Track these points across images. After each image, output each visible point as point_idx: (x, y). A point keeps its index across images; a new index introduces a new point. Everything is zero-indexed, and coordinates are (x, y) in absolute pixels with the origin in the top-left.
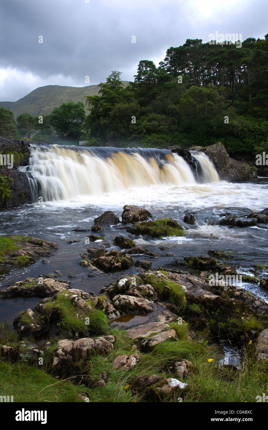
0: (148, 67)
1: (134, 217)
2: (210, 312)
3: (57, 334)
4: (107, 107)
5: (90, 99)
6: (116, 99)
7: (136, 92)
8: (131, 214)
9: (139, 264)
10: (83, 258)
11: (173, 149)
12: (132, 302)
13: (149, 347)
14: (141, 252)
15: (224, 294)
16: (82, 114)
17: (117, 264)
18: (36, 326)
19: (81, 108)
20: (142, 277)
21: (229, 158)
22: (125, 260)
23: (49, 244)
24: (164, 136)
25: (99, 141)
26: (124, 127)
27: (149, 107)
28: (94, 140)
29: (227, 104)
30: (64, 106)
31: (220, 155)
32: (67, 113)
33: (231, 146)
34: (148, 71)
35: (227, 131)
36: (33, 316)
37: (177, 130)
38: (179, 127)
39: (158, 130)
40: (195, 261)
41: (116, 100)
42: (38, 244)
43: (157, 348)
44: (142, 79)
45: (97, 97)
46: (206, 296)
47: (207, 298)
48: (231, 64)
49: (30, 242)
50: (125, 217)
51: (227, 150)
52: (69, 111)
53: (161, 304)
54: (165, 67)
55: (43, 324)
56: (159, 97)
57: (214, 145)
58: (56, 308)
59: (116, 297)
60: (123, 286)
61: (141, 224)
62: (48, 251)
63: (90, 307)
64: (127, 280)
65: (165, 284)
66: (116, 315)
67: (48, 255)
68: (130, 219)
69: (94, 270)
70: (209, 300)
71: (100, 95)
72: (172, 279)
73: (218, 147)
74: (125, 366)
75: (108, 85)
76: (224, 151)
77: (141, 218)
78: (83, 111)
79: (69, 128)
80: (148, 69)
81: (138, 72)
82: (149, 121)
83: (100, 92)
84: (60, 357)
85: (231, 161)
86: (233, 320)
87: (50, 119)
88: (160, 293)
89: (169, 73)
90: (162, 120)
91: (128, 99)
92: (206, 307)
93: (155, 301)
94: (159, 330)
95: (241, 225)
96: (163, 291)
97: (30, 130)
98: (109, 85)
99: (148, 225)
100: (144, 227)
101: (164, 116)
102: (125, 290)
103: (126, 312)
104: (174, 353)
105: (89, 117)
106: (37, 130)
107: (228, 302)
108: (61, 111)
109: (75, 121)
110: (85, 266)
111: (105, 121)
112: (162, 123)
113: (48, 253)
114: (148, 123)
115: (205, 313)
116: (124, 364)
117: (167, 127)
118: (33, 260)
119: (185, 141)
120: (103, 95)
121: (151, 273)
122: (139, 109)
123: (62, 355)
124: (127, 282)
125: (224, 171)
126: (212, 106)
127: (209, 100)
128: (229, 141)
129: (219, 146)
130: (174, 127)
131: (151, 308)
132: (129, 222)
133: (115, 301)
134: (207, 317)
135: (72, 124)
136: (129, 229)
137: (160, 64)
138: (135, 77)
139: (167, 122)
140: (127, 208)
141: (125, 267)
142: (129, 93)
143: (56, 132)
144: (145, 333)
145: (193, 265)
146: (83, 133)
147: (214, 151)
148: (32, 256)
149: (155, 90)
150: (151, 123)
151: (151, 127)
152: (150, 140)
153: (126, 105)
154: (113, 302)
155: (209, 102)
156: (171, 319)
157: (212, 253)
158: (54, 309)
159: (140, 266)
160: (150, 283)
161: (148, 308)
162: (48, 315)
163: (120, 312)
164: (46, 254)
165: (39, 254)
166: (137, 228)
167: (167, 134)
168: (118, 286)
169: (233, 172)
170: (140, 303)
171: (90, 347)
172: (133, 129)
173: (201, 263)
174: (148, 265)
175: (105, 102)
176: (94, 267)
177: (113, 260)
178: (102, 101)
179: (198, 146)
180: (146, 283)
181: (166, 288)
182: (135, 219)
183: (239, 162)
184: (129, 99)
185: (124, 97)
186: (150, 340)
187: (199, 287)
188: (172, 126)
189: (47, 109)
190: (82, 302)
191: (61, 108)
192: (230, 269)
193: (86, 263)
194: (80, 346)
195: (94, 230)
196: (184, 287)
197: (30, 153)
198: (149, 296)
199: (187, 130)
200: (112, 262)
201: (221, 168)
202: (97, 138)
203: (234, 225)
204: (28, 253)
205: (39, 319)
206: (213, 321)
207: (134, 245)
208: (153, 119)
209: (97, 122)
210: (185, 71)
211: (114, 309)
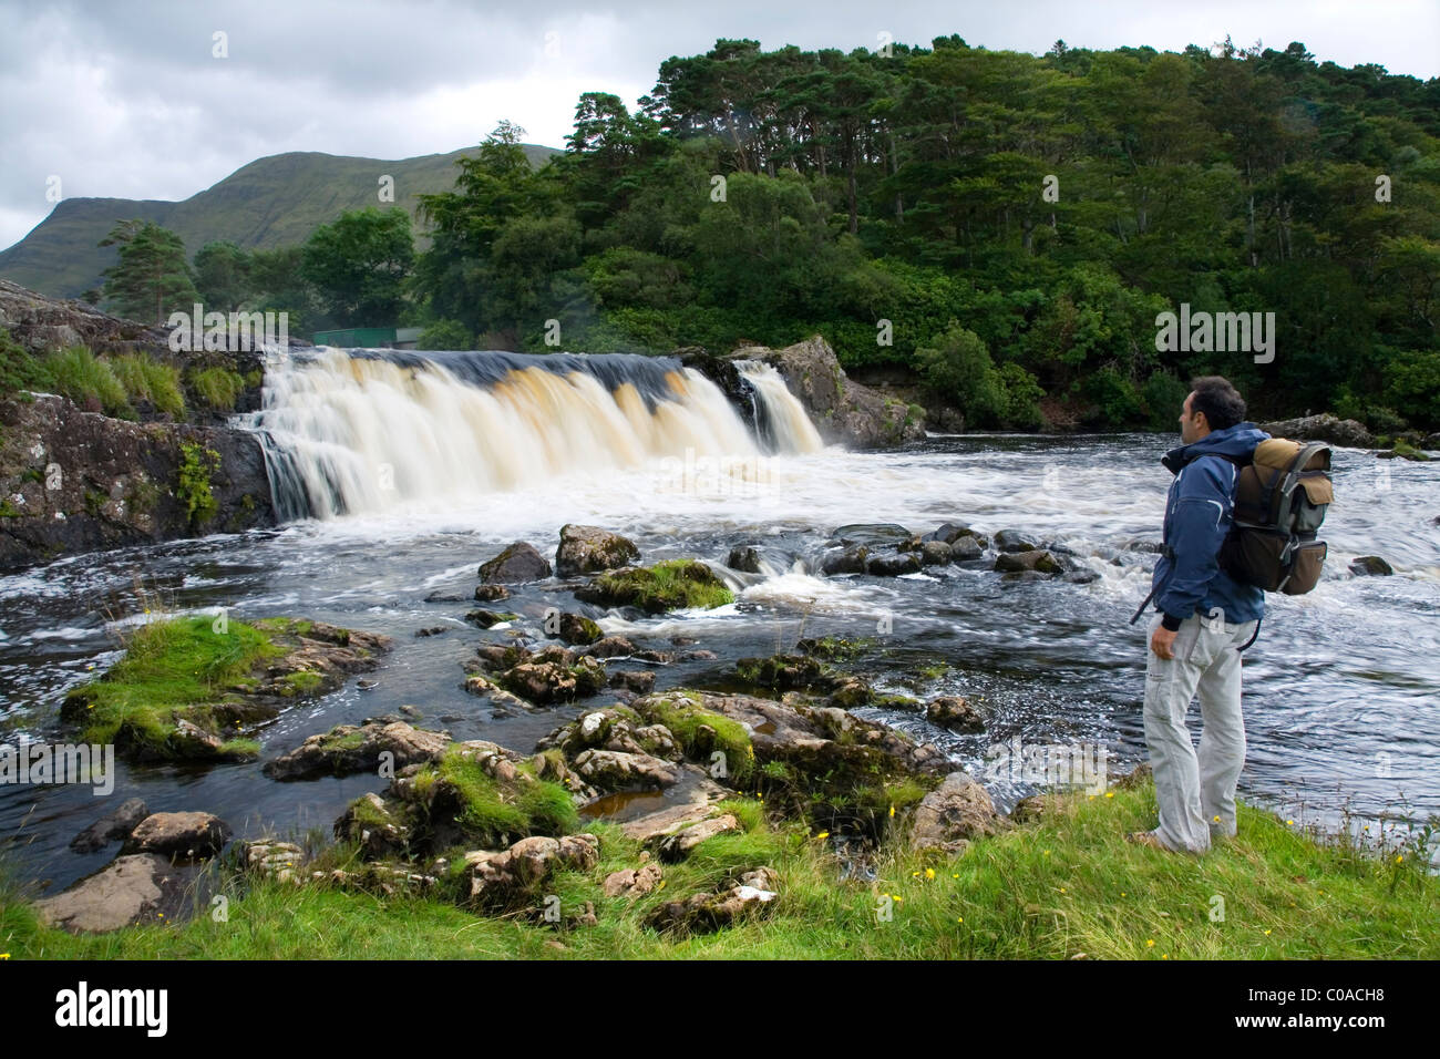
0: (606, 111)
1: (590, 557)
2: (811, 777)
3: (457, 842)
4: (485, 227)
5: (429, 203)
6: (512, 205)
7: (571, 183)
8: (584, 550)
9: (622, 681)
10: (472, 671)
11: (685, 356)
12: (625, 766)
13: (679, 850)
14: (623, 651)
15: (842, 737)
16: (404, 246)
17: (564, 684)
18: (398, 829)
19: (401, 227)
20: (640, 709)
21: (847, 380)
22: (586, 674)
23: (366, 639)
24: (658, 315)
25: (458, 329)
26: (535, 289)
27: (610, 231)
28: (444, 327)
29: (834, 225)
30: (347, 223)
31: (821, 374)
32: (357, 242)
33: (850, 347)
34: (604, 122)
35: (840, 303)
36: (386, 807)
37: (694, 298)
38: (701, 288)
39: (639, 299)
40: (767, 668)
41: (510, 209)
42: (335, 639)
43: (697, 849)
44: (587, 146)
45: (453, 196)
46: (801, 742)
47: (803, 747)
48: (844, 115)
49: (310, 635)
50: (566, 560)
51: (840, 361)
52: (363, 237)
53: (694, 767)
54: (654, 112)
55: (415, 824)
56: (638, 201)
57: (804, 345)
58: (445, 784)
59: (583, 756)
60: (596, 732)
61: (613, 577)
62: (367, 658)
63: (528, 776)
64: (603, 716)
65: (698, 720)
66: (589, 795)
67: (370, 667)
68: (582, 564)
69: (507, 700)
70: (808, 750)
71: (462, 192)
72: (716, 708)
73: (814, 350)
74: (632, 889)
75: (485, 163)
76: (832, 361)
77: (611, 561)
78: (408, 238)
79: (363, 289)
80: (606, 117)
81: (575, 126)
82: (610, 271)
83: (460, 180)
84: (487, 877)
85: (850, 389)
86: (863, 791)
87: (303, 261)
88: (688, 742)
89: (667, 129)
90: (649, 268)
91: (544, 204)
92: (801, 766)
93: (680, 763)
94: (695, 819)
95: (880, 570)
96: (696, 736)
97: (237, 294)
98: (488, 161)
99: (634, 580)
100: (622, 584)
101: (652, 257)
102: (601, 739)
103: (611, 790)
104: (735, 858)
105: (429, 256)
106: (260, 293)
107: (851, 751)
108: (339, 235)
109: (383, 266)
110: (480, 692)
111: (477, 271)
112: (649, 276)
113: (369, 662)
114: (608, 277)
115: (800, 780)
116: (630, 886)
117: (664, 289)
118: (334, 683)
119: (720, 330)
120: (470, 191)
121: (663, 698)
122: (579, 235)
123: (489, 873)
124: (602, 723)
125: (834, 418)
126: (794, 230)
127: (786, 213)
128: (844, 330)
129: (817, 348)
130: (686, 290)
131: (671, 777)
132: (579, 572)
133: (583, 764)
134: (803, 788)
135: (373, 276)
136: (580, 591)
137: (640, 102)
138: (569, 141)
139: (665, 274)
140: (570, 533)
141: (587, 690)
142: (548, 187)
143: (321, 300)
144: (667, 826)
145: (762, 677)
146: (409, 304)
147: (803, 363)
148: (328, 672)
149: (626, 180)
150: (617, 277)
151: (617, 288)
152: (616, 326)
153: (541, 225)
154: (577, 768)
155: (787, 220)
156: (721, 796)
157: (807, 646)
158: (439, 786)
159: (625, 685)
160: (661, 722)
161: (665, 776)
162: (426, 801)
163: (597, 790)
164: (365, 666)
165: (344, 666)
166: (604, 588)
167: (664, 308)
168: (583, 731)
169: (858, 423)
170: (643, 768)
171: (551, 855)
172: (565, 295)
173: (782, 673)
174: (647, 682)
175: (479, 214)
176: (506, 694)
177: (555, 672)
178: (467, 210)
179: (756, 345)
180: (649, 722)
181: (704, 729)
182: (595, 564)
183: (873, 391)
184: (550, 206)
185: (535, 198)
186: (682, 836)
187: (782, 724)
188: (680, 286)
189: (288, 227)
190: (509, 769)
191: (337, 228)
192: (854, 682)
193: (483, 683)
194: (529, 852)
195: (481, 597)
196: (747, 726)
197: (264, 372)
198: (661, 751)
199: (727, 298)
200: (552, 678)
201: (826, 411)
202: (453, 322)
203: (862, 571)
204: (315, 665)
205: (402, 812)
206: (818, 797)
207: (601, 635)
208: (624, 266)
209: (453, 270)
210: (713, 125)
211: (582, 783)
